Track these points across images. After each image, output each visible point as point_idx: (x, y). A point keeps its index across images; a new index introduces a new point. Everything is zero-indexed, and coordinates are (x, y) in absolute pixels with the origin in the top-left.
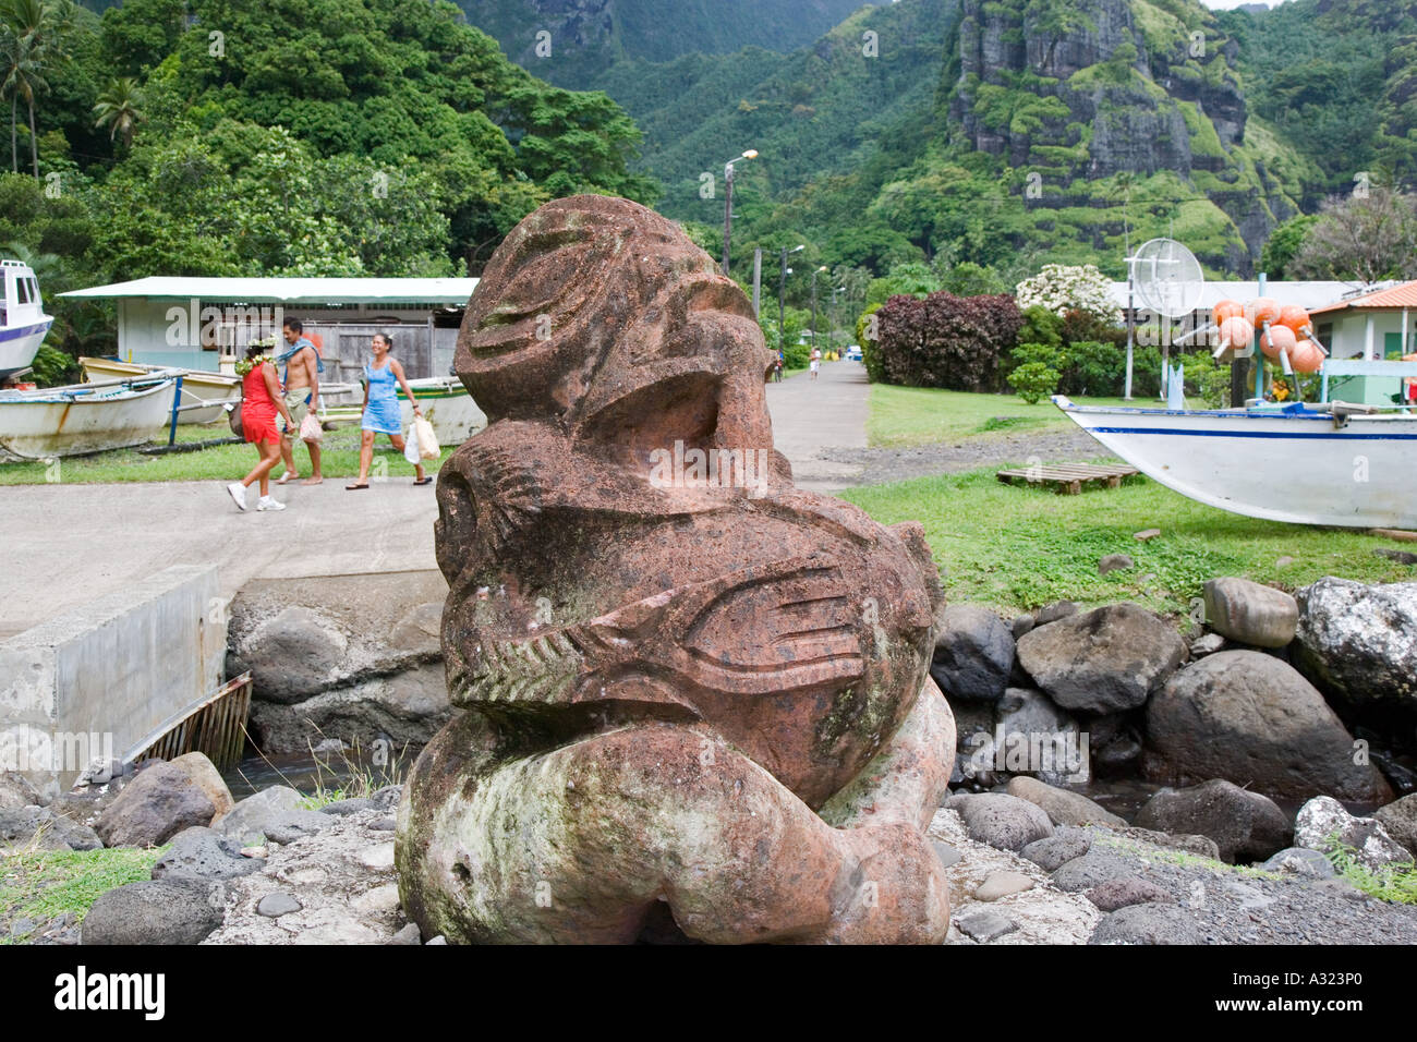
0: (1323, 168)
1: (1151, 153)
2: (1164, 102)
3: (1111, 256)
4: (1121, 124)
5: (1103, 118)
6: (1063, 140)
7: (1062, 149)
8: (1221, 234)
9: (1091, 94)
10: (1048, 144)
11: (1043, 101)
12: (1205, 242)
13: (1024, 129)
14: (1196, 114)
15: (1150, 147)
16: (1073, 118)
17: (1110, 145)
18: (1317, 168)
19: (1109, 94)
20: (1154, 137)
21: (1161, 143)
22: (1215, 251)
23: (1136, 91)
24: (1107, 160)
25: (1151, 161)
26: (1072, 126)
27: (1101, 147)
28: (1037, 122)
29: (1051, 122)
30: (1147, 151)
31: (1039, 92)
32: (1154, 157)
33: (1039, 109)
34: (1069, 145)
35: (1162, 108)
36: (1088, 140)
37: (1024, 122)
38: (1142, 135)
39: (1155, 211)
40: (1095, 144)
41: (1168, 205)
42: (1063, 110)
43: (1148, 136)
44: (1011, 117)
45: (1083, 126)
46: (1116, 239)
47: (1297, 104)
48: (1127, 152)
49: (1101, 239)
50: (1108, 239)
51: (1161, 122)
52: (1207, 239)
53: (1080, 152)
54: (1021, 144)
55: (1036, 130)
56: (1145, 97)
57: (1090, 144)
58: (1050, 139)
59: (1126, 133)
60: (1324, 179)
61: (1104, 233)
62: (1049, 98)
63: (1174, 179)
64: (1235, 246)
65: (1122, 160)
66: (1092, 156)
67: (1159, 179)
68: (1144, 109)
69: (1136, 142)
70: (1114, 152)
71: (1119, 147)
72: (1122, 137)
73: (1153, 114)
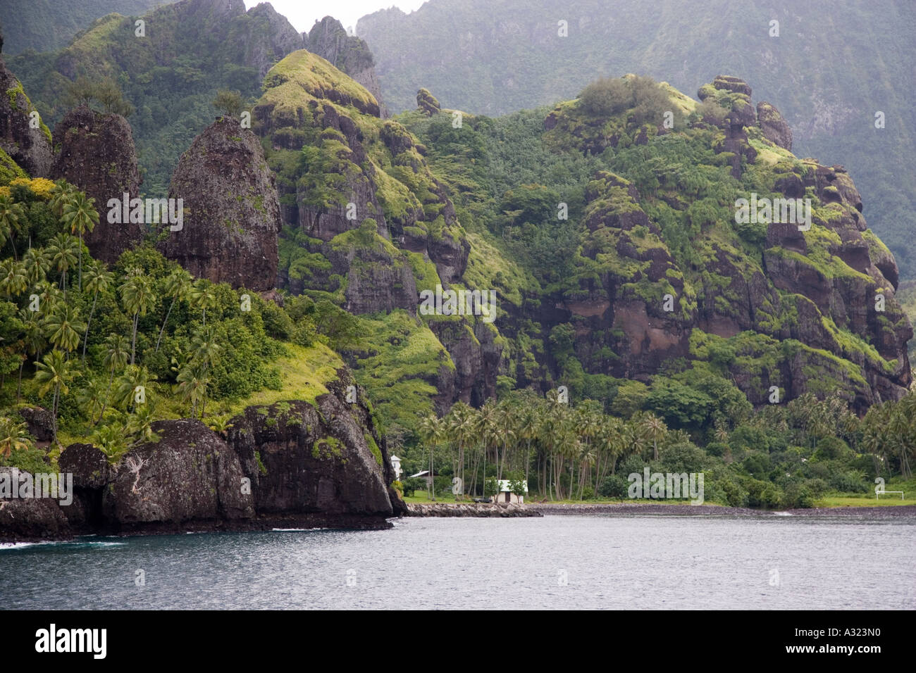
0: (538, 279)
1: (389, 296)
2: (397, 259)
3: (361, 374)
4: (367, 275)
5: (354, 272)
6: (327, 286)
7: (327, 293)
8: (436, 359)
9: (346, 254)
10: (316, 289)
11: (313, 256)
12: (425, 365)
13: (298, 276)
14: (423, 262)
15: (389, 292)
16: (333, 270)
17: (360, 291)
18: (533, 279)
19: (359, 253)
20: (391, 285)
21: (396, 289)
22: (432, 371)
23: (378, 252)
24: (358, 302)
25: (389, 302)
26: (333, 276)
27: (354, 292)
28: (308, 272)
29: (318, 273)
30: (386, 295)
31: (308, 248)
32: (391, 299)
33: (309, 262)
34: (332, 291)
35: (396, 264)
36: (344, 288)
37: (298, 271)
38: (382, 284)
39: (391, 340)
40: (349, 291)
41: (400, 336)
42: (326, 265)
43: (387, 284)
44: (289, 265)
45: (340, 277)
46: (365, 361)
47: (519, 222)
48: (373, 296)
49: (355, 361)
50: (359, 361)
51: (396, 273)
52: (426, 362)
53: (340, 296)
54: (297, 286)
55: (307, 277)
56: (384, 255)
57: (346, 291)
58: (318, 285)
59: (372, 282)
60: (539, 289)
61: (357, 357)
62: (316, 254)
63: (405, 316)
64: (445, 368)
65: (369, 302)
66: (348, 299)
67: (395, 316)
68: (383, 265)
69: (379, 289)
70: (363, 296)
71: (366, 293)
72: (368, 285)
73: (390, 268)
